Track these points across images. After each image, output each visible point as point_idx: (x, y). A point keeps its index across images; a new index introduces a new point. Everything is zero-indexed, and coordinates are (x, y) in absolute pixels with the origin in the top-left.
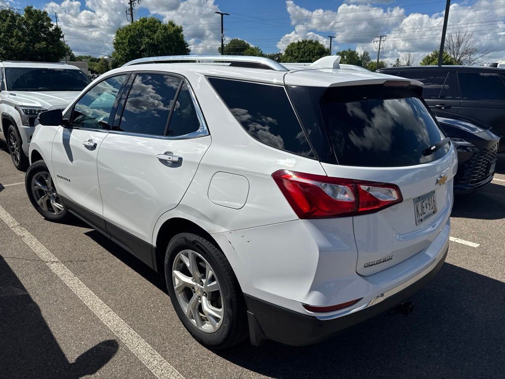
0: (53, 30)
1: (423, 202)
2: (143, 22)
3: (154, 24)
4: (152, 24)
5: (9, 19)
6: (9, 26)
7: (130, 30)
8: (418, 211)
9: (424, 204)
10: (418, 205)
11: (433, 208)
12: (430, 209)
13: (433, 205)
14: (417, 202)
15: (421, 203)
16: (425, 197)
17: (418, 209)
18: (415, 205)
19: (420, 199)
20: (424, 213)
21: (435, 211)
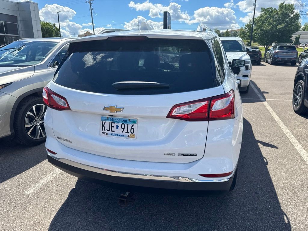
1: (114, 123)
9: (113, 125)
10: (105, 122)
11: (129, 133)
12: (122, 132)
13: (129, 131)
14: (104, 120)
15: (110, 123)
16: (117, 121)
17: (105, 125)
18: (102, 121)
19: (109, 119)
20: (112, 131)
21: (132, 136)
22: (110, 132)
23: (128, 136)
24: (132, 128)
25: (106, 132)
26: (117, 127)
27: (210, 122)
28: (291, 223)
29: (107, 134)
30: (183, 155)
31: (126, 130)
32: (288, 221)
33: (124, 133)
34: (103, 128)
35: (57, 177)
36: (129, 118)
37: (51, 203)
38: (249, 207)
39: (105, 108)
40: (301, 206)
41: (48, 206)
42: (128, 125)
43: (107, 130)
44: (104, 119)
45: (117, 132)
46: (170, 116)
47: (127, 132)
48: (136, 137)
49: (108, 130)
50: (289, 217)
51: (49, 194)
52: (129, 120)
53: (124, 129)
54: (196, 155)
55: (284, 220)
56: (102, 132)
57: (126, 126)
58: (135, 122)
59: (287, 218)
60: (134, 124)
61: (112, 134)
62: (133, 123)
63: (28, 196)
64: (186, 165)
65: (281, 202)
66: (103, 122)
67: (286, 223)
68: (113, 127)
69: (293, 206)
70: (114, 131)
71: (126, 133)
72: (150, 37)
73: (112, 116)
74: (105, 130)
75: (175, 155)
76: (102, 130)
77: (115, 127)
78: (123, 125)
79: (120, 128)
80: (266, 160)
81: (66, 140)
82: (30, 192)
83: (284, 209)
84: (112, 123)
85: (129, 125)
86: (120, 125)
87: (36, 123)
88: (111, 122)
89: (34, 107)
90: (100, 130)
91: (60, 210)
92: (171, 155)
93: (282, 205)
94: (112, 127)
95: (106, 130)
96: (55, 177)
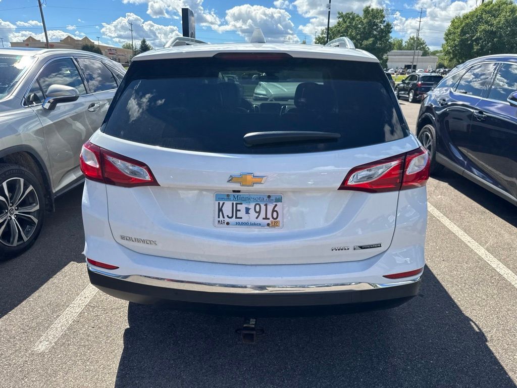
0: (384, 26)
1: (241, 204)
2: (486, 6)
3: (499, 7)
4: (496, 7)
5: (349, 20)
6: (348, 27)
7: (467, 18)
8: (220, 210)
9: (239, 207)
10: (224, 203)
11: (269, 219)
12: (257, 218)
13: (269, 216)
14: (222, 199)
15: (233, 203)
16: (247, 199)
17: (223, 209)
18: (217, 202)
19: (232, 198)
20: (237, 218)
21: (275, 224)
22: (234, 220)
23: (268, 225)
24: (274, 211)
25: (227, 220)
26: (247, 210)
27: (401, 192)
28: (484, 330)
29: (228, 224)
30: (361, 247)
31: (263, 215)
32: (479, 329)
33: (260, 220)
34: (221, 213)
35: (84, 313)
36: (269, 194)
37: (97, 362)
38: (420, 317)
39: (231, 180)
40: (486, 305)
41: (92, 367)
42: (266, 205)
43: (228, 216)
44: (222, 197)
45: (245, 218)
46: (344, 186)
47: (266, 218)
48: (281, 225)
49: (230, 216)
50: (477, 323)
51: (84, 346)
52: (269, 197)
53: (259, 212)
54: (379, 246)
55: (473, 328)
56: (219, 222)
57: (263, 207)
58: (279, 200)
59: (475, 324)
60: (277, 204)
61: (238, 224)
62: (275, 202)
63: (42, 354)
64: (361, 263)
65: (459, 304)
66: (219, 203)
67: (477, 332)
68: (240, 211)
69: (477, 308)
70: (241, 218)
71: (264, 219)
72: (294, 56)
73: (239, 191)
74: (224, 217)
75: (348, 249)
76: (219, 217)
77: (243, 211)
78: (258, 207)
79: (252, 211)
81: (144, 241)
82: (42, 346)
83: (467, 313)
84: (237, 204)
85: (268, 206)
86: (252, 206)
87: (9, 214)
88: (235, 203)
89: (5, 185)
90: (214, 218)
92: (342, 250)
93: (462, 308)
94: (237, 211)
95: (226, 217)
96: (81, 313)
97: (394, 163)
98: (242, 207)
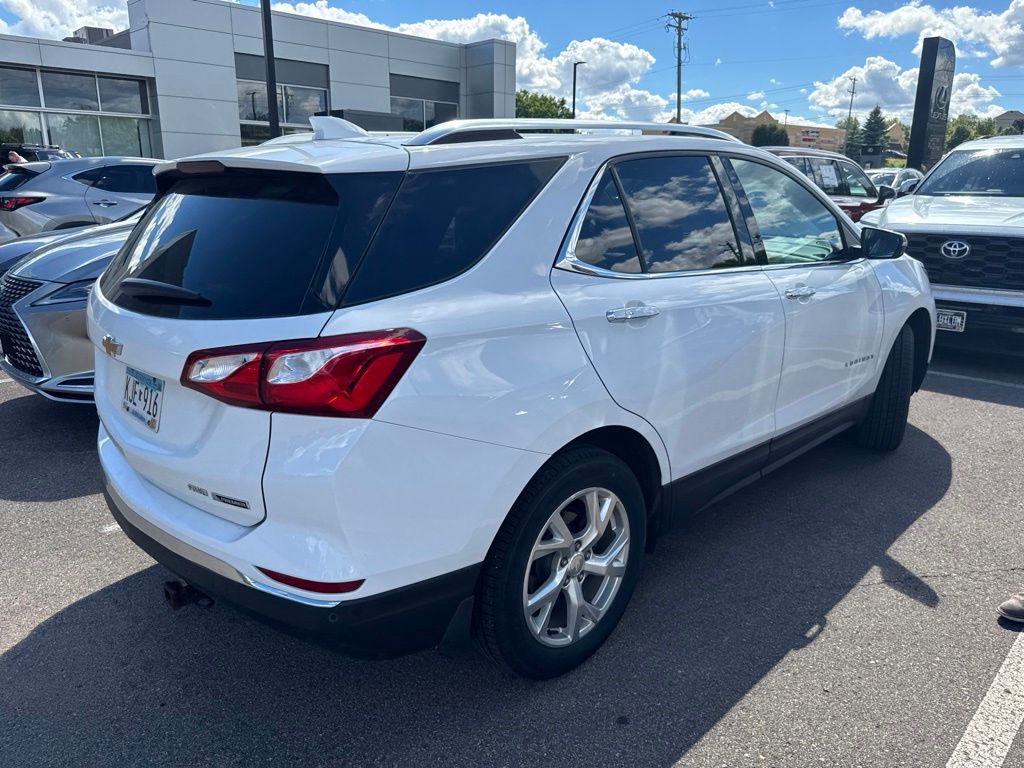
8: (127, 388)
9: (137, 388)
11: (150, 414)
12: (144, 409)
13: (151, 409)
14: (129, 373)
15: (133, 380)
16: (142, 378)
17: (129, 386)
18: (127, 375)
22: (132, 405)
23: (149, 422)
24: (155, 403)
25: (128, 403)
26: (141, 394)
27: (275, 414)
29: (127, 409)
30: (220, 498)
31: (148, 406)
34: (127, 392)
36: (155, 376)
42: (151, 392)
45: (140, 407)
48: (156, 427)
49: (131, 398)
52: (155, 379)
53: (146, 401)
56: (124, 403)
57: (149, 394)
58: (161, 388)
60: (158, 393)
61: (133, 412)
62: (157, 389)
66: (127, 378)
68: (136, 393)
70: (136, 404)
71: (147, 412)
72: (226, 165)
74: (127, 399)
75: (207, 494)
78: (147, 392)
79: (142, 397)
80: (821, 630)
84: (136, 383)
86: (143, 389)
90: (123, 396)
91: (117, 584)
97: (252, 357)
98: (139, 388)
